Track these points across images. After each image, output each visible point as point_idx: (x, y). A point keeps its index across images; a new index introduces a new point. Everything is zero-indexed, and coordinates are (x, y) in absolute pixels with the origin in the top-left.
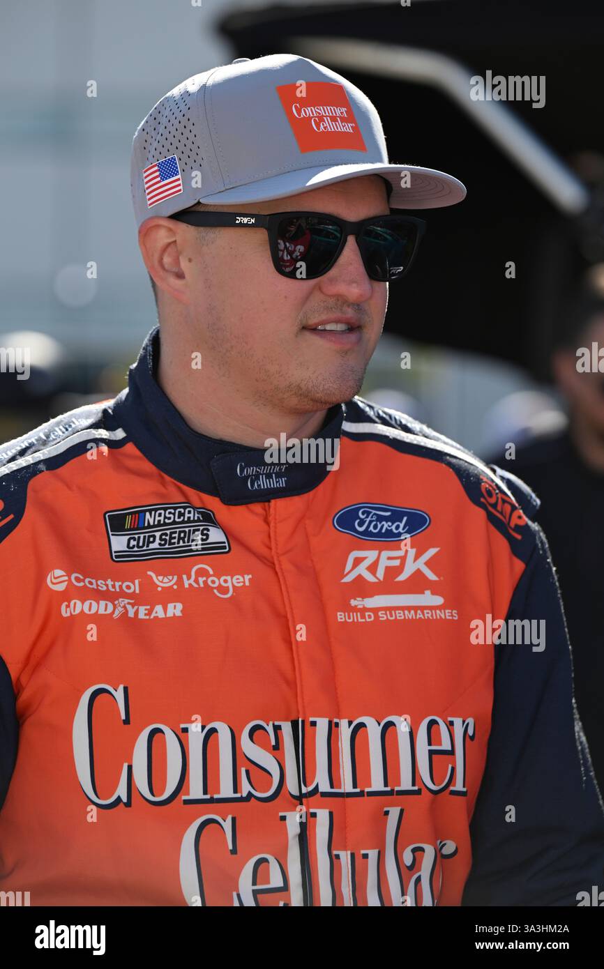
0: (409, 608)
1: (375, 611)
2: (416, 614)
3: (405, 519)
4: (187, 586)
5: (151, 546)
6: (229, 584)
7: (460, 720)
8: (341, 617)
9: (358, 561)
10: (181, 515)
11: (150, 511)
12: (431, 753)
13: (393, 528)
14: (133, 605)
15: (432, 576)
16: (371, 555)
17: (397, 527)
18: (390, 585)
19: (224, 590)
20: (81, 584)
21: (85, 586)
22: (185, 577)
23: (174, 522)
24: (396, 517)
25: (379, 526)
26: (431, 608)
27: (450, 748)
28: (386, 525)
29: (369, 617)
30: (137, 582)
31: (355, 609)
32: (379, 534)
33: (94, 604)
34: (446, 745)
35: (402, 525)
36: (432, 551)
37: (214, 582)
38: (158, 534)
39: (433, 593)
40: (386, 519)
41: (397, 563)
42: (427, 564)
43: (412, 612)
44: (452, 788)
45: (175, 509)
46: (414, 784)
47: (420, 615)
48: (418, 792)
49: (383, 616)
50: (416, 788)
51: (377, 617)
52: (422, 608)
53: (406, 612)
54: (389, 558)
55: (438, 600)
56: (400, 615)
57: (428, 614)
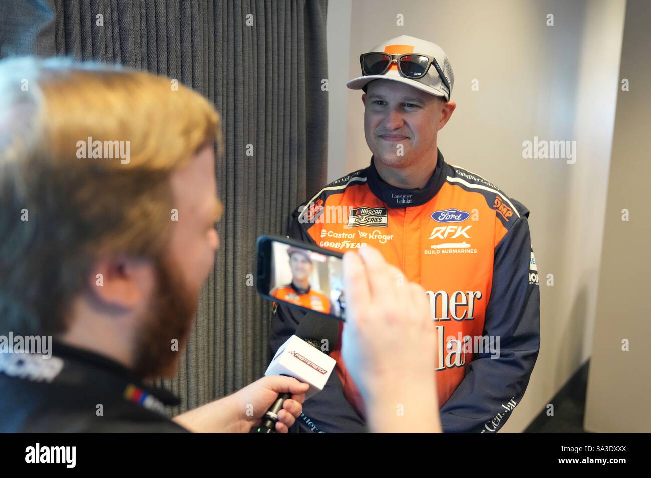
0: (455, 249)
1: (441, 250)
2: (457, 251)
3: (461, 215)
4: (370, 238)
5: (361, 221)
6: (385, 239)
7: (472, 293)
8: (426, 252)
9: (437, 231)
10: (374, 213)
11: (364, 209)
12: (456, 306)
13: (455, 218)
14: (349, 243)
15: (467, 237)
16: (443, 229)
17: (457, 218)
18: (449, 240)
19: (383, 240)
20: (331, 236)
21: (332, 237)
22: (370, 235)
23: (371, 215)
24: (457, 214)
25: (450, 216)
26: (464, 249)
27: (466, 304)
28: (453, 216)
29: (438, 252)
30: (354, 234)
31: (433, 249)
32: (449, 220)
33: (334, 244)
34: (464, 302)
35: (459, 217)
36: (469, 227)
37: (380, 237)
38: (364, 217)
39: (466, 243)
40: (453, 214)
41: (453, 231)
42: (466, 232)
43: (456, 250)
44: (466, 318)
45: (372, 211)
46: (448, 317)
47: (459, 251)
48: (450, 320)
49: (443, 252)
50: (449, 318)
51: (441, 252)
52: (461, 249)
53: (453, 250)
54: (451, 229)
55: (468, 246)
56: (450, 252)
57: (463, 251)
